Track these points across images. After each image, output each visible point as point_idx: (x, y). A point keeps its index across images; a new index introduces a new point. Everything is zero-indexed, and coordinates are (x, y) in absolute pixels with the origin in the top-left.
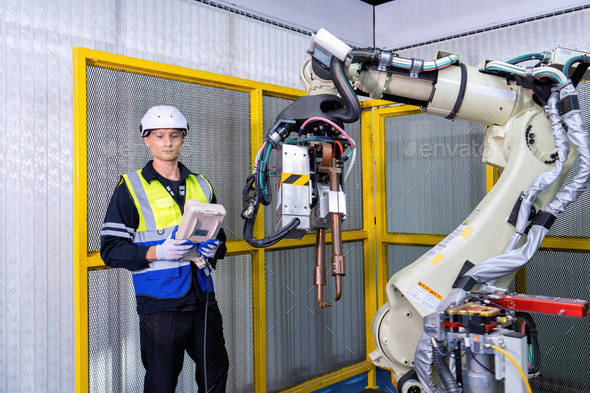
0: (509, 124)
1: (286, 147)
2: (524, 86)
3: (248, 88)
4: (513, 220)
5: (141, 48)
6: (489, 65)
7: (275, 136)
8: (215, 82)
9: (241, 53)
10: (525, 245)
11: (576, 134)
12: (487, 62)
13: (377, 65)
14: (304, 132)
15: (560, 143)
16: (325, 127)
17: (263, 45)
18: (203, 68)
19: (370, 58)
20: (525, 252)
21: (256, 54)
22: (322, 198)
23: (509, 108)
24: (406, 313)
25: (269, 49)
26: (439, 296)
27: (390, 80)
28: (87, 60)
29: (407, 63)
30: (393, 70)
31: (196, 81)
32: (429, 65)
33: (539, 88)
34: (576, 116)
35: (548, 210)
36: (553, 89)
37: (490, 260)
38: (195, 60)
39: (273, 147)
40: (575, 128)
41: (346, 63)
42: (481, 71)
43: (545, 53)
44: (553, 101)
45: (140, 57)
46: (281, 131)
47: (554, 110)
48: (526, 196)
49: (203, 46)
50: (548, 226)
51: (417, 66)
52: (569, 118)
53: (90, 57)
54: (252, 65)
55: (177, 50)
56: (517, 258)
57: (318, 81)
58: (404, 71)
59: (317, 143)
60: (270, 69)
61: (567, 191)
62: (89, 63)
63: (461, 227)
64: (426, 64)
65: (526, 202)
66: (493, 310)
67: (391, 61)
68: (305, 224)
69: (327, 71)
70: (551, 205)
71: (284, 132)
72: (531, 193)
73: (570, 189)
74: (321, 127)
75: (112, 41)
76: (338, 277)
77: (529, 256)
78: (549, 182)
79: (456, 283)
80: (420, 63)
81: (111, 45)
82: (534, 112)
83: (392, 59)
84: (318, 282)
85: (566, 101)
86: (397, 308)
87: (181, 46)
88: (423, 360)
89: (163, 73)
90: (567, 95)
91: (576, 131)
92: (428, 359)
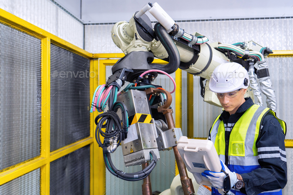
3: (42, 36)
6: (219, 45)
7: (119, 82)
9: (18, 6)
11: (269, 90)
12: (219, 43)
13: (174, 36)
21: (27, 9)
29: (189, 38)
32: (200, 41)
40: (269, 86)
42: (216, 49)
43: (245, 42)
44: (252, 70)
46: (123, 78)
47: (253, 75)
51: (194, 41)
52: (265, 80)
57: (141, 41)
59: (154, 89)
67: (183, 35)
68: (157, 155)
69: (147, 35)
83: (183, 33)
85: (263, 71)
90: (264, 68)
91: (269, 88)
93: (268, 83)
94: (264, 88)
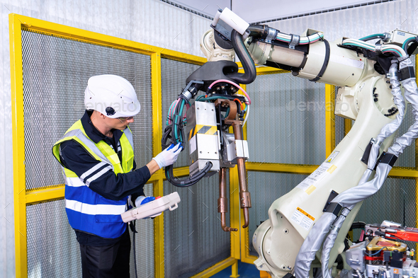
0: (357, 86)
1: (198, 104)
2: (369, 58)
3: (150, 52)
4: (365, 159)
5: (61, 16)
6: (345, 41)
7: (187, 94)
8: (125, 47)
9: (139, 23)
10: (375, 179)
11: (412, 96)
12: (344, 39)
13: (265, 39)
14: (211, 91)
15: (399, 101)
16: (226, 87)
17: (155, 17)
18: (111, 34)
19: (261, 32)
20: (375, 184)
21: (150, 24)
22: (228, 145)
23: (358, 74)
24: (284, 230)
25: (160, 20)
26: (312, 218)
27: (273, 50)
28: (22, 25)
29: (287, 38)
30: (277, 42)
31: (110, 45)
32: (304, 40)
33: (382, 60)
34: (413, 83)
35: (390, 152)
36: (392, 61)
37: (350, 190)
38: (105, 28)
39: (185, 103)
40: (412, 91)
41: (244, 37)
42: (340, 46)
43: (386, 33)
44: (393, 70)
45: (61, 23)
46: (192, 90)
47: (394, 77)
48: (376, 142)
49: (110, 16)
50: (391, 164)
51: (295, 41)
52: (407, 83)
53: (25, 23)
54: (148, 33)
55: (90, 19)
56: (370, 188)
57: (219, 50)
58: (284, 44)
59: (223, 100)
60: (160, 36)
61: (405, 138)
62: (24, 28)
63: (324, 164)
64: (301, 39)
65: (375, 146)
66: (403, 246)
67: (276, 36)
68: (216, 167)
69: (226, 42)
70: (393, 148)
71: (194, 91)
72: (380, 139)
73: (407, 137)
74: (223, 87)
75: (37, 9)
76: (246, 209)
77: (379, 186)
78: (392, 131)
79: (325, 208)
80: (297, 38)
81: (36, 13)
82: (378, 77)
83: (277, 34)
84: (222, 211)
85: (405, 71)
86: (278, 227)
87: (94, 15)
88: (303, 268)
89: (85, 38)
90: (406, 66)
91: (412, 94)
92: (307, 267)
93: (410, 87)
94: (407, 93)
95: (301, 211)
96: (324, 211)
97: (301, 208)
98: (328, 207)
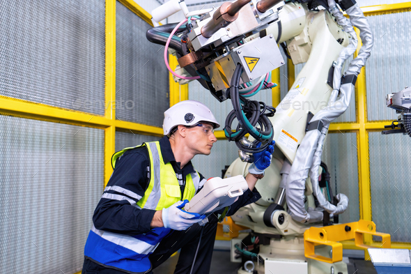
4: (330, 82)
10: (342, 98)
11: (361, 20)
20: (344, 102)
26: (296, 140)
35: (349, 73)
40: (360, 16)
48: (337, 65)
50: (353, 83)
52: (354, 10)
61: (360, 59)
65: (338, 68)
70: (351, 70)
72: (341, 61)
73: (363, 58)
77: (348, 104)
79: (307, 128)
91: (361, 18)
92: (302, 186)
93: (357, 13)
94: (355, 20)
95: (286, 133)
96: (306, 131)
97: (285, 130)
98: (309, 127)
